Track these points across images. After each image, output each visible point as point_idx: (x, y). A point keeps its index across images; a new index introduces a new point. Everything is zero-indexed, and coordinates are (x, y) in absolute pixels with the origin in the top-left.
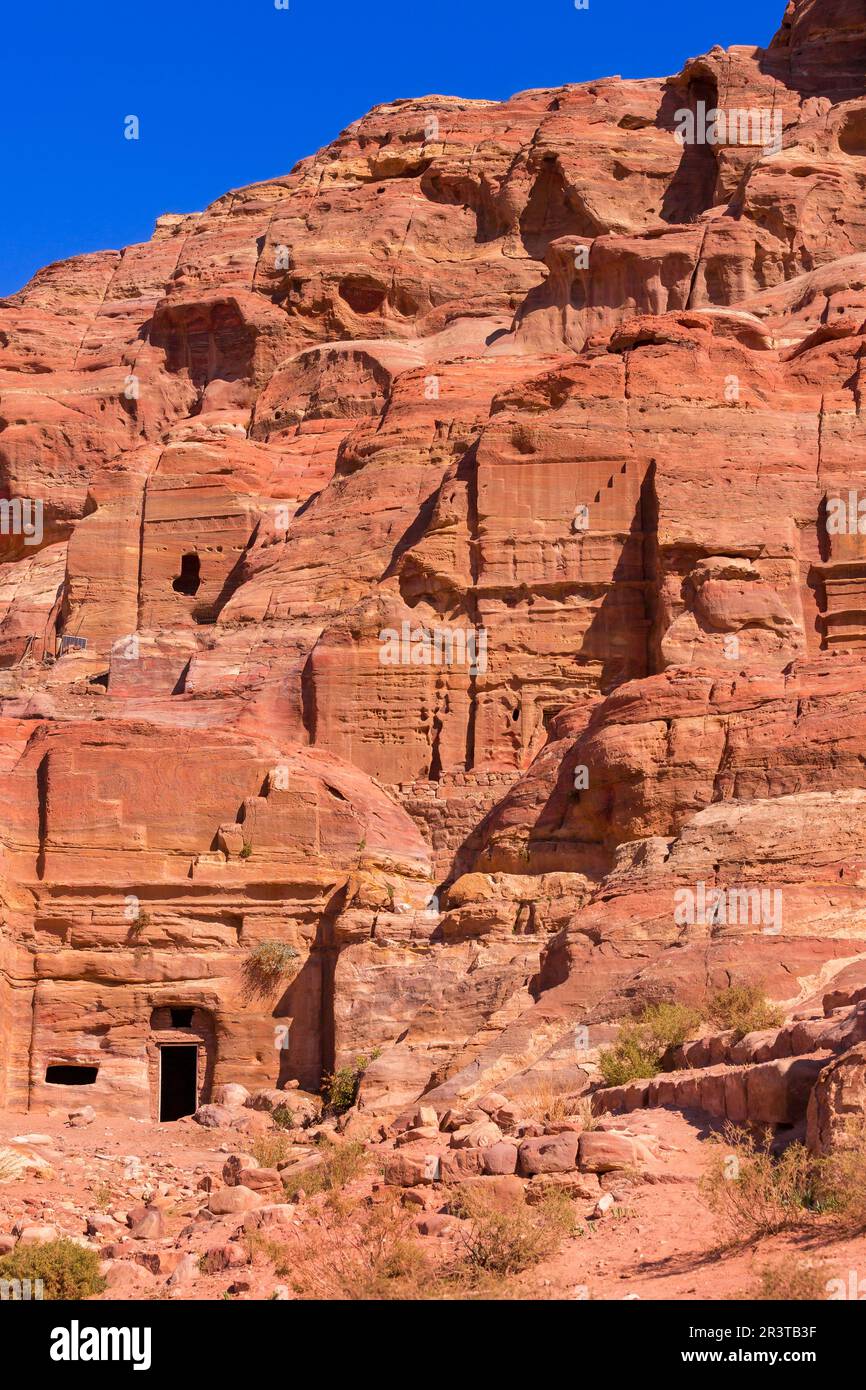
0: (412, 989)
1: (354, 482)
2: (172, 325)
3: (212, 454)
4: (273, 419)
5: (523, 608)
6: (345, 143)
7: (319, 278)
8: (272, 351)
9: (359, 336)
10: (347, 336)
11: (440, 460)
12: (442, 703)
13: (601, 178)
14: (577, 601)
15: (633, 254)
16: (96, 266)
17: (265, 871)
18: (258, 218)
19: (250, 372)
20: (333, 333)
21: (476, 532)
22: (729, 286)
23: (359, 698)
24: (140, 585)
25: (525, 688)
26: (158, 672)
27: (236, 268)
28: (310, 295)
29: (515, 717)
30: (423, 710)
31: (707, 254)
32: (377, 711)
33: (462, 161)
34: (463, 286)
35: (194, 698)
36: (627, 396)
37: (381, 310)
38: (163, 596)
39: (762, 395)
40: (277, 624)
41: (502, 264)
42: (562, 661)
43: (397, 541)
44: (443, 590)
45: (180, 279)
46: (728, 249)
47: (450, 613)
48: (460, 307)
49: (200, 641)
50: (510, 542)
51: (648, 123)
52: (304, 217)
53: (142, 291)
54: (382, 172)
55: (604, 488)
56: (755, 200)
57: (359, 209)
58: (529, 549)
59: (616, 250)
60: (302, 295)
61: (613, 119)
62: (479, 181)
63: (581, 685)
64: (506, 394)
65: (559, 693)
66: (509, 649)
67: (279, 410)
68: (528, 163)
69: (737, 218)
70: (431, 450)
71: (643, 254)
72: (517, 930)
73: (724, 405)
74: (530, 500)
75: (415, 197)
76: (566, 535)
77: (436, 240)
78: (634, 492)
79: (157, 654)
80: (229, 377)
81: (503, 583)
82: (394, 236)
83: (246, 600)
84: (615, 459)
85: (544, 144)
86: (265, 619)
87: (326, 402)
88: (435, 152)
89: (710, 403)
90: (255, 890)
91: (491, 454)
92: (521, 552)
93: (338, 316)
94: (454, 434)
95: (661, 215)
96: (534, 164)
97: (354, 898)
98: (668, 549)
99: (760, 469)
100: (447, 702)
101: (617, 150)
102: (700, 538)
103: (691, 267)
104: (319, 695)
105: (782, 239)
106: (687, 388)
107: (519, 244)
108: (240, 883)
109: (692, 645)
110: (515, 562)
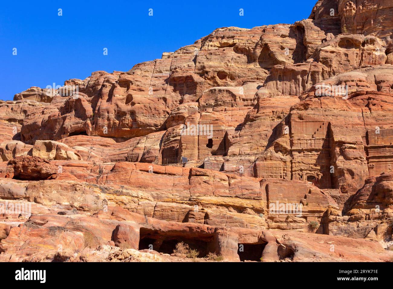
0: (346, 231)
1: (254, 124)
2: (175, 81)
3: (213, 116)
4: (205, 105)
5: (302, 154)
6: (213, 38)
7: (212, 71)
8: (201, 88)
9: (221, 86)
10: (219, 85)
11: (274, 120)
12: (285, 174)
13: (278, 50)
14: (314, 153)
15: (294, 70)
16: (150, 65)
17: (311, 208)
18: (190, 55)
19: (195, 93)
20: (215, 84)
21: (291, 137)
22: (316, 78)
23: (267, 173)
24: (198, 146)
25: (303, 171)
26: (216, 166)
27: (190, 68)
28: (210, 75)
29: (301, 177)
30: (281, 176)
31: (311, 70)
32: (271, 176)
33: (244, 44)
34: (245, 74)
35: (227, 172)
36: (322, 108)
37: (226, 79)
38: (204, 148)
39: (349, 108)
40: (242, 156)
41: (255, 69)
42: (311, 166)
43: (269, 138)
44: (284, 149)
45: (176, 70)
46: (316, 70)
47: (285, 154)
48: (245, 79)
49: (224, 159)
50: (299, 139)
51: (287, 36)
52: (206, 56)
53: (163, 72)
54: (223, 46)
55: (319, 128)
56: (322, 58)
57: (219, 55)
58: (303, 141)
59: (290, 69)
60: (208, 75)
61: (279, 35)
62: (248, 49)
63: (316, 171)
64: (295, 106)
65: (311, 172)
66: (299, 163)
67: (207, 103)
68: (261, 45)
69: (318, 62)
70: (272, 117)
71: (296, 70)
72: (366, 219)
73: (342, 110)
74: (303, 130)
75: (232, 52)
76: (311, 138)
77: (238, 63)
78: (326, 129)
79: (215, 162)
80: (190, 94)
81: (298, 148)
82: (229, 61)
83: (234, 150)
84: (321, 122)
85: (264, 41)
86: (239, 155)
87: (220, 101)
88: (236, 41)
89: (339, 110)
90: (310, 212)
91: (294, 120)
92: (301, 142)
93: (217, 80)
94: (277, 114)
95: (292, 59)
96: (262, 46)
97: (330, 213)
98: (336, 142)
99: (353, 125)
100: (286, 174)
101: (281, 43)
102: (343, 140)
103: (307, 73)
104: (258, 172)
105: (328, 67)
106: (334, 106)
107: (258, 64)
108: (307, 210)
109: (343, 163)
110: (300, 144)
